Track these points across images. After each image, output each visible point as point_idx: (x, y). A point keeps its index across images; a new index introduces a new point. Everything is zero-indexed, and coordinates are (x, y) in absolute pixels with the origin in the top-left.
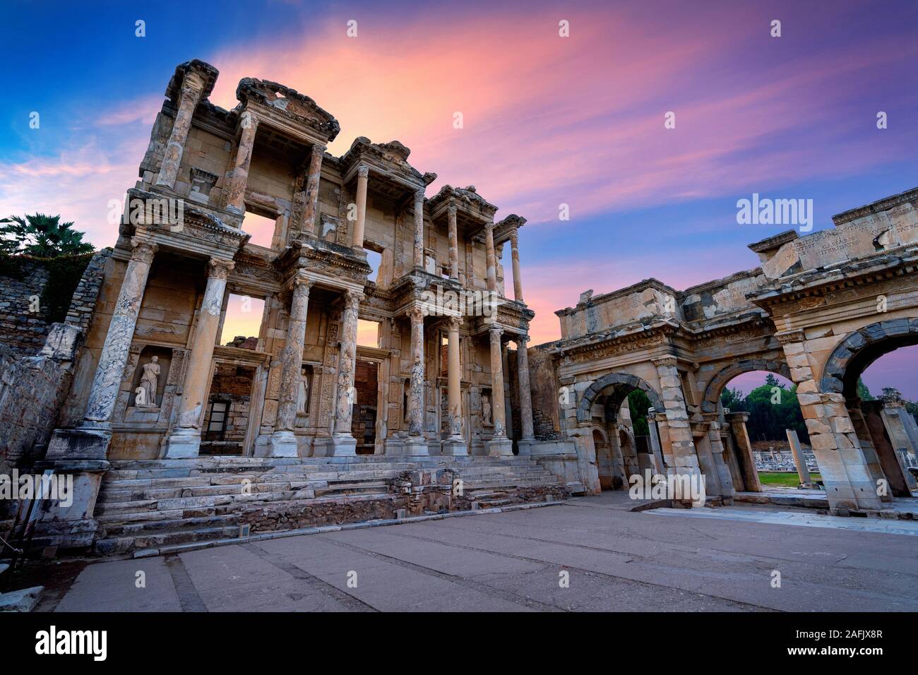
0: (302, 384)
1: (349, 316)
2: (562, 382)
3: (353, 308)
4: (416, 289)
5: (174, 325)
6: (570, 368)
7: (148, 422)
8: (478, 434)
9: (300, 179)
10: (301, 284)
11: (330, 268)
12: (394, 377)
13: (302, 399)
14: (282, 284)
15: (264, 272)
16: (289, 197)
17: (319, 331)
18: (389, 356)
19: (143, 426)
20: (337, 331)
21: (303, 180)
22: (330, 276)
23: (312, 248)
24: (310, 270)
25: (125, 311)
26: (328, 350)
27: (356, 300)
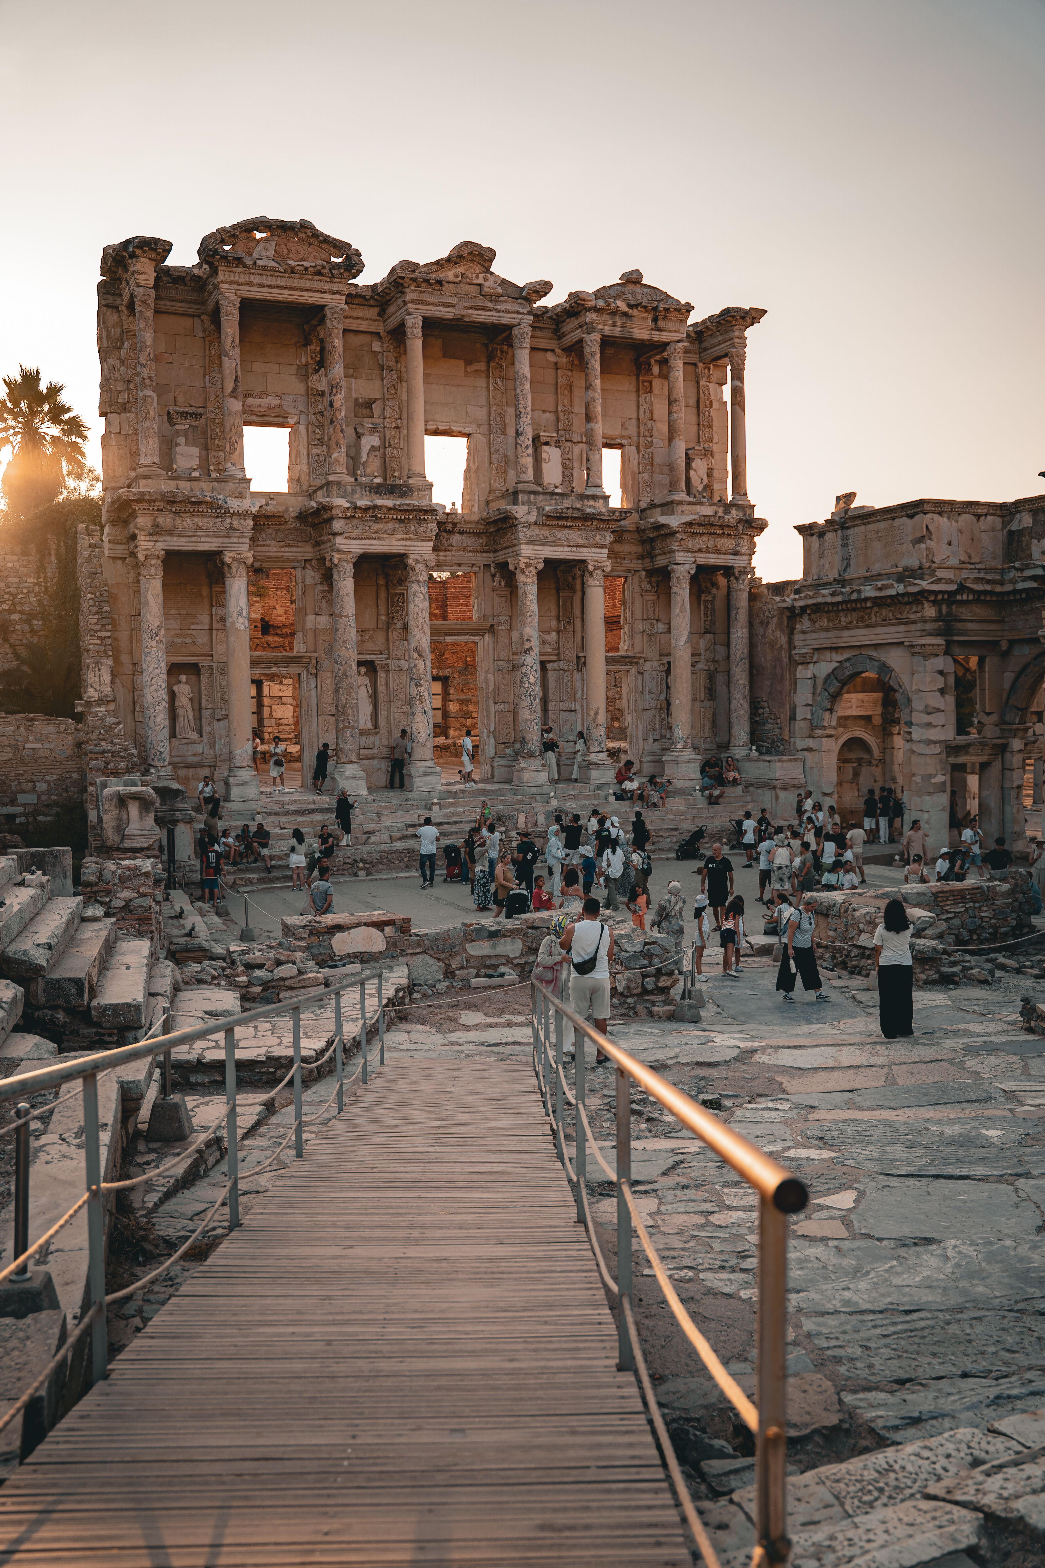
0: (363, 688)
1: (414, 595)
2: (796, 657)
3: (419, 582)
4: (520, 528)
5: (193, 633)
6: (808, 636)
7: (195, 755)
8: (655, 740)
9: (313, 347)
10: (340, 561)
11: (377, 527)
12: (501, 663)
13: (365, 709)
14: (314, 546)
15: (287, 532)
16: (300, 388)
17: (378, 606)
18: (491, 629)
19: (191, 759)
20: (403, 602)
21: (318, 348)
22: (379, 539)
23: (348, 505)
24: (350, 538)
25: (154, 643)
26: (394, 635)
27: (423, 567)
